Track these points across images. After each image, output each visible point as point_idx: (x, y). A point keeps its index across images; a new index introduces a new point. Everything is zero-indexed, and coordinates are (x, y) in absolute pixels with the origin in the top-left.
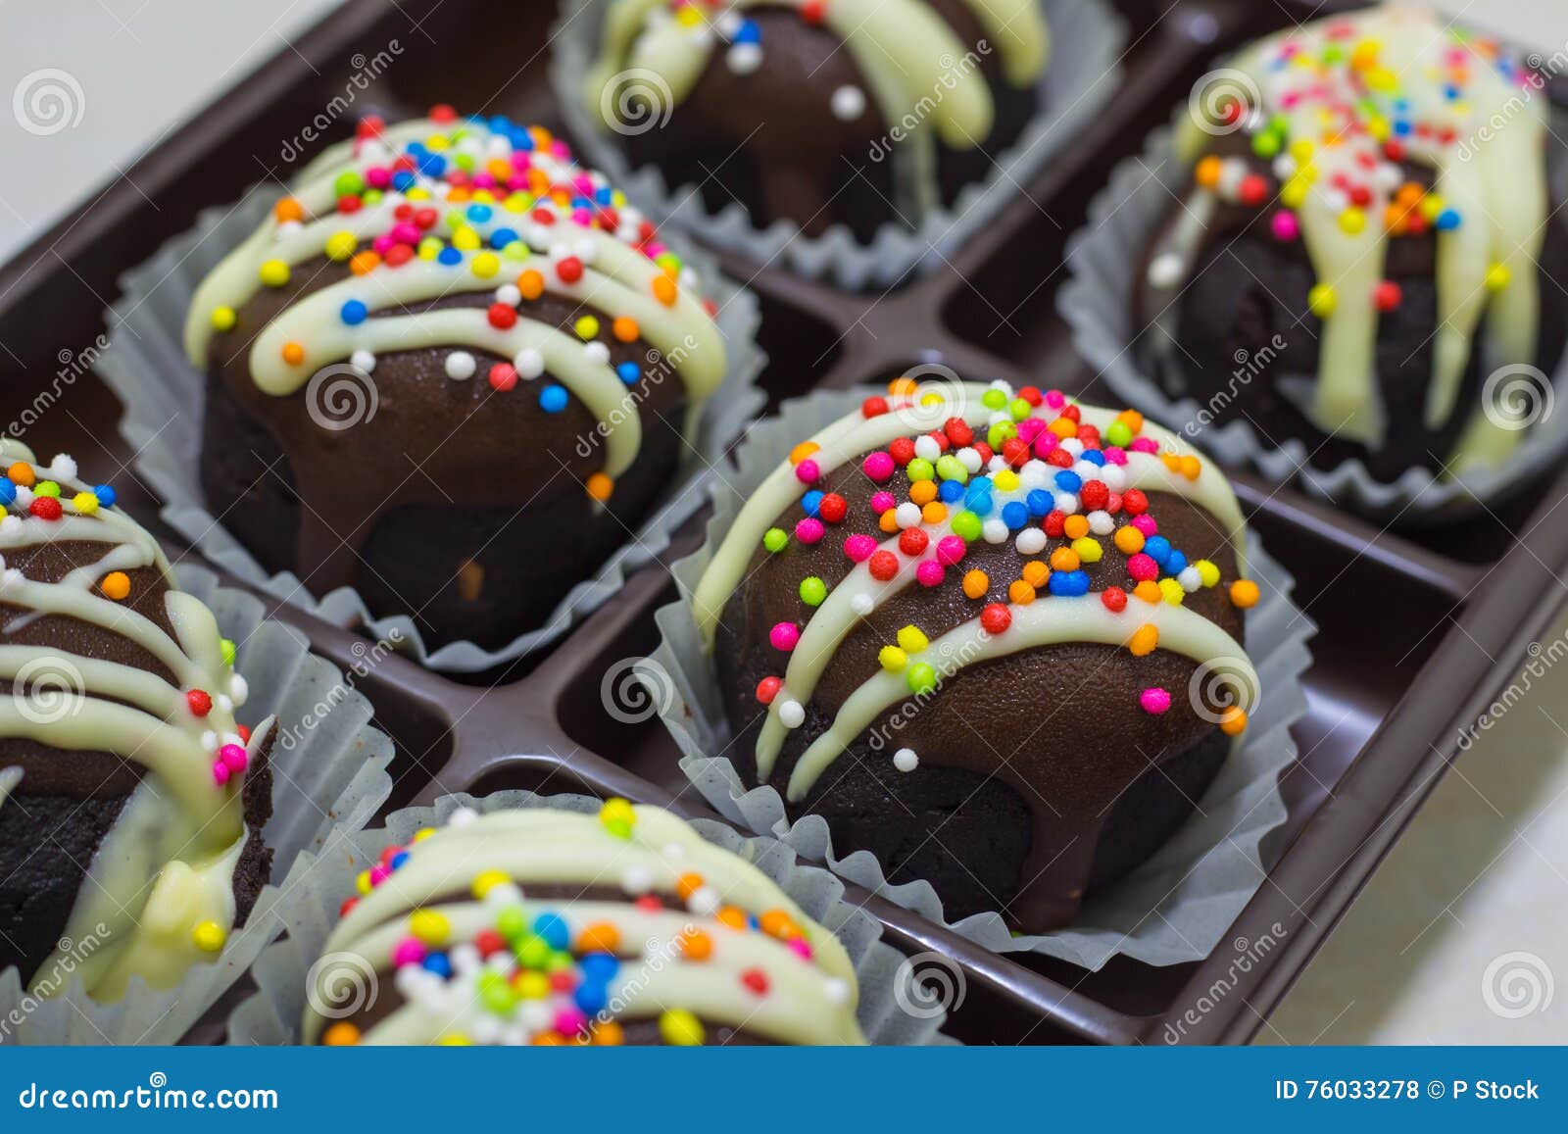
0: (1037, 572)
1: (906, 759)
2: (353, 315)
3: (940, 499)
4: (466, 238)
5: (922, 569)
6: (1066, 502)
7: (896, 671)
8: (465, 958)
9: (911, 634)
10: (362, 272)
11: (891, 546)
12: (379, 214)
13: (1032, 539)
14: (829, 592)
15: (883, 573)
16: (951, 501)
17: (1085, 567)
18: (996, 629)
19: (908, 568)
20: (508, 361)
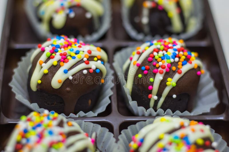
0: (180, 63)
1: (174, 96)
2: (66, 72)
3: (162, 60)
4: (73, 54)
5: (166, 70)
6: (177, 52)
7: (170, 85)
8: (168, 147)
9: (169, 79)
10: (63, 65)
11: (160, 69)
12: (57, 57)
13: (177, 59)
14: (154, 79)
15: (161, 73)
16: (164, 59)
17: (185, 60)
18: (180, 73)
19: (164, 71)
20: (91, 68)
